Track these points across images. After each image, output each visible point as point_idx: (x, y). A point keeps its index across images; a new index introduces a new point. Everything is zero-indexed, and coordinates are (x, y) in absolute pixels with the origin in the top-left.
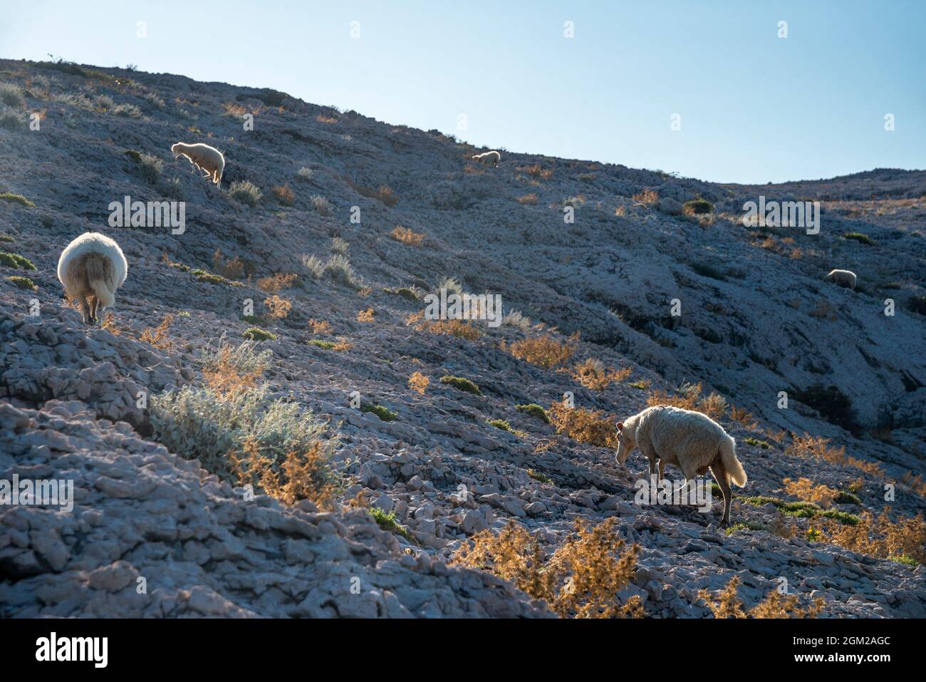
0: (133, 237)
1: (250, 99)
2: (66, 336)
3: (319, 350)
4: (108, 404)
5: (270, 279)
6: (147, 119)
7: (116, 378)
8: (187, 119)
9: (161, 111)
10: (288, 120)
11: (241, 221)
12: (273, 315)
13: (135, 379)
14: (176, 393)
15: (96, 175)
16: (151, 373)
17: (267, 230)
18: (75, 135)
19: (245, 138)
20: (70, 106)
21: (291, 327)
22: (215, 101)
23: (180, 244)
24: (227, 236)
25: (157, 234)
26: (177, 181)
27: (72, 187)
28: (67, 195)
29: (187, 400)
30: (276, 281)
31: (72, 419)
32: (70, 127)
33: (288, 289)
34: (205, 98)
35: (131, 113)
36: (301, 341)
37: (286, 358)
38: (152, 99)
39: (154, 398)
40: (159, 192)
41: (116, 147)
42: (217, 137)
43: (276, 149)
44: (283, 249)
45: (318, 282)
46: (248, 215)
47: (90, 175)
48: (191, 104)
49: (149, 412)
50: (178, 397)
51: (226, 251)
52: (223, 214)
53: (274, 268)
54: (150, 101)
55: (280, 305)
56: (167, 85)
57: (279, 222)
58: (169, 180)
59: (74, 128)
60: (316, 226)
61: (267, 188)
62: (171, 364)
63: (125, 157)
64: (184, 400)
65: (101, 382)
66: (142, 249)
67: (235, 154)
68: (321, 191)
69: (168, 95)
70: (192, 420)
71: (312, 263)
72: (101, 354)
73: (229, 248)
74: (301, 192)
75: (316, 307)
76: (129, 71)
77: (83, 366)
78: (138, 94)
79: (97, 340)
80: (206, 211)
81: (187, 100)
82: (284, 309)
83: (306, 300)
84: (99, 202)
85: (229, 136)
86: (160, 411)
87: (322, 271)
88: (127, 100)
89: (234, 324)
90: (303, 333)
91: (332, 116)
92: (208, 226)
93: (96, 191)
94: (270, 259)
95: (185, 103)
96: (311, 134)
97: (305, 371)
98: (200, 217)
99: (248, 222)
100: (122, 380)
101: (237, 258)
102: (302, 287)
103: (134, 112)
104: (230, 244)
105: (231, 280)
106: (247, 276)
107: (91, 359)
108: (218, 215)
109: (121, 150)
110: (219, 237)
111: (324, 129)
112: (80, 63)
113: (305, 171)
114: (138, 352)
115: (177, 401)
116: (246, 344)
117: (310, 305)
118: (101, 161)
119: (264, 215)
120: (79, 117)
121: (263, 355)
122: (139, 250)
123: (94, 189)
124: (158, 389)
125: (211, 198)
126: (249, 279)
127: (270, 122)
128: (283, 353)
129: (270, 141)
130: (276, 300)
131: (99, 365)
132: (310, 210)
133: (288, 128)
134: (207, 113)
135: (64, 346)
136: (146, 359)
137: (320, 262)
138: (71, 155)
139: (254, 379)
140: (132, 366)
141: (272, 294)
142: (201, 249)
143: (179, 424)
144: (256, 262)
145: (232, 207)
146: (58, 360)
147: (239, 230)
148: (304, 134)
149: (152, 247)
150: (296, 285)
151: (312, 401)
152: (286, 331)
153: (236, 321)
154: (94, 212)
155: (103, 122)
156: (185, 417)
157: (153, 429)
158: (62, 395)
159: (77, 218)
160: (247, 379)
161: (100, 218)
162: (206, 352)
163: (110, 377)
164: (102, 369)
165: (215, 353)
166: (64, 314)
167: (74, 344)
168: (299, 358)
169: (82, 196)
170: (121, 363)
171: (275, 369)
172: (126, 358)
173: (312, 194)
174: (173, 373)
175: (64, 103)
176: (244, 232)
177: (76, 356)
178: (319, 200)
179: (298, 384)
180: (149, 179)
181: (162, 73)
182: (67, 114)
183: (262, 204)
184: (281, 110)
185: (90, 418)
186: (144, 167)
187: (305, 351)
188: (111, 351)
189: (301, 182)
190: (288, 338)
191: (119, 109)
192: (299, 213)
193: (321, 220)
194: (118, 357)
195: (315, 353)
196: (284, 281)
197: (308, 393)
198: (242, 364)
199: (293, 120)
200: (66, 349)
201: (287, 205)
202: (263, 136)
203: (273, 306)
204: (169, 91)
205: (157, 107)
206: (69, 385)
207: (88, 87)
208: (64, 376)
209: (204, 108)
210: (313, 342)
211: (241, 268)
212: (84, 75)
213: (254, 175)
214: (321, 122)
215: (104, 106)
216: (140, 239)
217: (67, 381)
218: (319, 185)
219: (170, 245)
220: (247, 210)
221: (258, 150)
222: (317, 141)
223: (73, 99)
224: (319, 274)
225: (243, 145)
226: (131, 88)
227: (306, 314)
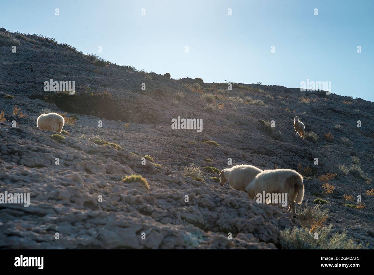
0: (262, 158)
1: (312, 95)
2: (242, 204)
3: (349, 209)
4: (262, 235)
5: (324, 176)
6: (266, 106)
7: (264, 223)
8: (284, 105)
9: (272, 102)
10: (329, 103)
11: (309, 149)
12: (326, 192)
13: (272, 223)
14: (291, 230)
15: (246, 131)
16: (279, 220)
17: (322, 154)
18: (237, 114)
19: (310, 112)
20: (234, 102)
21: (335, 198)
22: (296, 96)
23: (283, 161)
24: (304, 157)
25: (272, 156)
26: (281, 133)
27: (236, 137)
28: (234, 141)
29: (297, 233)
30: (327, 177)
31: (249, 242)
32: (234, 111)
33: (332, 180)
34: (292, 95)
35: (260, 103)
36: (341, 204)
37: (334, 212)
38: (269, 97)
39: (282, 232)
40: (273, 138)
41: (254, 119)
42: (298, 112)
43: (324, 117)
44: (329, 162)
45: (346, 177)
46: (312, 147)
47: (243, 131)
48: (285, 98)
49: (280, 238)
50: (292, 232)
51: (304, 164)
52: (301, 147)
53: (326, 171)
54: (268, 98)
55: (329, 187)
56: (275, 91)
57: (327, 150)
58: (277, 132)
59: (235, 111)
60: (344, 151)
61: (321, 135)
62: (287, 216)
63: (258, 123)
64: (295, 233)
65: (258, 225)
66: (266, 163)
67: (306, 120)
68: (346, 135)
69: (275, 95)
70: (299, 242)
71: (343, 168)
72: (257, 212)
73: (305, 162)
74: (336, 136)
75: (346, 188)
76: (258, 85)
77: (250, 218)
78: (262, 95)
79: (255, 206)
80: (294, 146)
81: (284, 96)
82: (332, 189)
83: (342, 185)
84: (247, 143)
85: (303, 112)
86: (285, 238)
87: (348, 171)
88: (257, 98)
89: (309, 197)
90: (341, 201)
91: (350, 101)
92: (295, 153)
93: (246, 138)
94: (324, 167)
95: (283, 98)
96: (340, 109)
97: (344, 219)
98: (291, 148)
99: (313, 150)
100: (267, 224)
101: (309, 166)
102: (339, 179)
103: (261, 103)
104: (305, 160)
105: (306, 176)
106: (314, 175)
107: (253, 214)
108: (299, 148)
109: (255, 120)
110: (300, 157)
111: (346, 107)
112: (237, 83)
113: (338, 126)
114: (273, 211)
115: (292, 233)
116: (317, 206)
117: (343, 187)
118: (247, 125)
119: (320, 147)
120: (238, 106)
121: (325, 211)
122: (265, 164)
123: (245, 137)
124: (283, 228)
125: (296, 140)
126: (314, 176)
127: (321, 105)
128: (332, 210)
129: (321, 113)
130: (327, 185)
131: (257, 217)
132: (341, 144)
133: (329, 107)
134: (293, 102)
135: (241, 209)
136: (276, 214)
137: (347, 167)
138: (235, 123)
139: (322, 222)
140: (271, 217)
141: (326, 183)
142: (293, 163)
143: (293, 244)
144: (317, 168)
145: (305, 143)
146: (239, 215)
147: (309, 154)
148: (337, 109)
149: (271, 162)
150: (336, 178)
151: (350, 233)
152: (333, 200)
153: (310, 196)
154: (245, 147)
155: (248, 108)
156: (296, 241)
157: (282, 246)
158: (242, 231)
159: (238, 150)
160: (319, 223)
161: (248, 150)
162: (299, 210)
163: (262, 222)
164: (258, 219)
165: (303, 210)
166: (241, 194)
167: (246, 208)
168: (341, 212)
169: (240, 141)
170: (266, 216)
171: (331, 218)
172: (268, 214)
173: (342, 137)
174: (288, 220)
175: (231, 100)
176: (312, 155)
177: (247, 213)
178: (345, 139)
179: (342, 225)
180: (268, 132)
181: (272, 85)
182: (233, 105)
183: (319, 142)
184: (326, 99)
185: (256, 242)
186: (266, 127)
187: (343, 209)
188: (261, 211)
189: (336, 131)
190: (334, 203)
191: (254, 102)
192: (336, 145)
193: (346, 148)
194: (264, 214)
195: (348, 210)
196: (331, 177)
197: (348, 229)
198: (315, 215)
199: (332, 103)
200: (243, 210)
201: (330, 142)
202: (318, 111)
203: (326, 188)
204: (276, 93)
205: (271, 100)
206: (245, 226)
207: (241, 93)
208: (242, 222)
209: (291, 100)
210: (346, 205)
211: (311, 171)
212: (239, 88)
213: (315, 129)
214: (345, 104)
215: (248, 101)
216: (266, 159)
217: (244, 224)
218: (345, 132)
219: (278, 161)
220: (312, 145)
221: (316, 118)
222: (343, 113)
223: (235, 99)
224: (347, 173)
225: (309, 115)
226: (259, 93)
227: (342, 192)
